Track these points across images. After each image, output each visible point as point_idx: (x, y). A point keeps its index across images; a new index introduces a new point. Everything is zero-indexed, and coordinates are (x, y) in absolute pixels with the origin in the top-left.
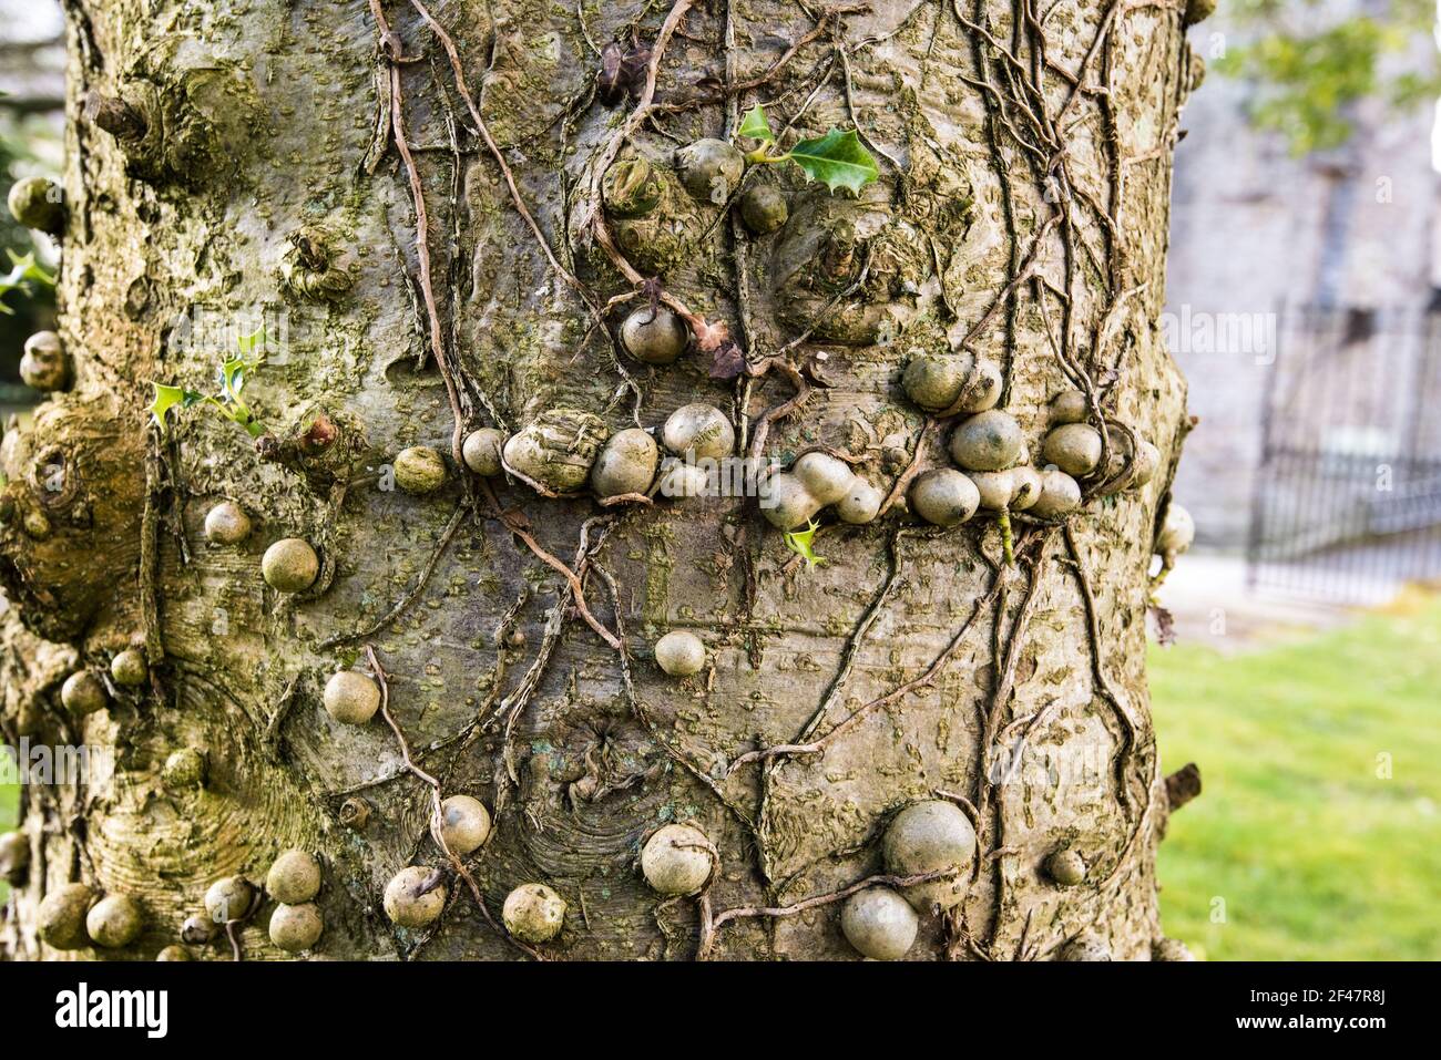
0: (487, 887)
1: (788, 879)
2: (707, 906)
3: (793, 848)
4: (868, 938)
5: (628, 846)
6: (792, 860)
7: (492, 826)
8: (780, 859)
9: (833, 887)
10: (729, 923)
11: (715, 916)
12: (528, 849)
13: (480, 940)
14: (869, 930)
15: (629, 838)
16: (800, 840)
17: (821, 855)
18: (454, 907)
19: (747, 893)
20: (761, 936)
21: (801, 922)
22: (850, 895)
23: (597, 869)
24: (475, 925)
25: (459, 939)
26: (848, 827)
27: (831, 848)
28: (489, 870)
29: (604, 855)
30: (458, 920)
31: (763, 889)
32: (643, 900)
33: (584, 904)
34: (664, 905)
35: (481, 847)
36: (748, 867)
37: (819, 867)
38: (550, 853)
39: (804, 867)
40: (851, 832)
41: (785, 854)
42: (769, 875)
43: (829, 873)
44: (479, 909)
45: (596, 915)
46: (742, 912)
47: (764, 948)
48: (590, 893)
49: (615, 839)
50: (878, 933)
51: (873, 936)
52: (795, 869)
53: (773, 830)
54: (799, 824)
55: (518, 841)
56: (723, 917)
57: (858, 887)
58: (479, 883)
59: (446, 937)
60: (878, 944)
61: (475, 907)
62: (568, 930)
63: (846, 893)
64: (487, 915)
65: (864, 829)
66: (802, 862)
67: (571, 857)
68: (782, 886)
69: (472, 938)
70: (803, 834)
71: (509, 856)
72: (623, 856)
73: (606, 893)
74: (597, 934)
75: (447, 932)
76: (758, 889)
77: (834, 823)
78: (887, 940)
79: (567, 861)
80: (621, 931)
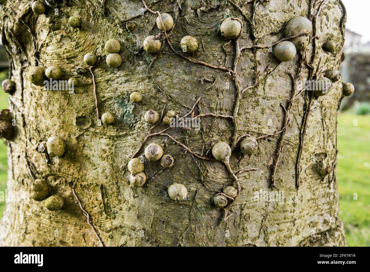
0: (173, 42)
1: (259, 39)
2: (238, 44)
3: (260, 30)
4: (284, 52)
5: (215, 26)
6: (260, 34)
7: (174, 23)
8: (257, 33)
9: (271, 43)
10: (244, 50)
11: (240, 48)
12: (185, 30)
13: (171, 58)
14: (285, 49)
15: (216, 24)
16: (262, 28)
17: (268, 33)
18: (163, 49)
19: (248, 42)
20: (252, 55)
21: (263, 52)
22: (277, 44)
23: (207, 33)
24: (170, 53)
25: (165, 58)
26: (275, 26)
27: (271, 32)
28: (173, 38)
29: (208, 29)
30: (164, 52)
31: (253, 41)
32: (219, 43)
33: (203, 43)
34: (226, 44)
35: (171, 30)
36: (248, 35)
37: (267, 37)
38: (192, 30)
39: (264, 36)
40: (276, 28)
41: (259, 31)
42: (255, 36)
43: (270, 38)
44: (171, 49)
45: (206, 47)
46: (247, 47)
47: (253, 58)
48: (204, 40)
49: (211, 24)
51: (286, 51)
52: (261, 36)
53: (256, 23)
54: (262, 23)
55: (182, 28)
56: (242, 48)
57: (278, 42)
58: (170, 41)
59: (160, 58)
60: (287, 53)
61: (170, 48)
62: (199, 51)
63: (275, 44)
64: (174, 49)
65: (279, 27)
66: (263, 35)
67: (199, 30)
68: (258, 41)
69: (169, 58)
70: (263, 26)
71: (179, 33)
72: (214, 29)
73: (209, 40)
74: (207, 53)
75: (161, 56)
76: (251, 41)
77: (271, 24)
78: (290, 52)
79: (197, 31)
80: (213, 52)
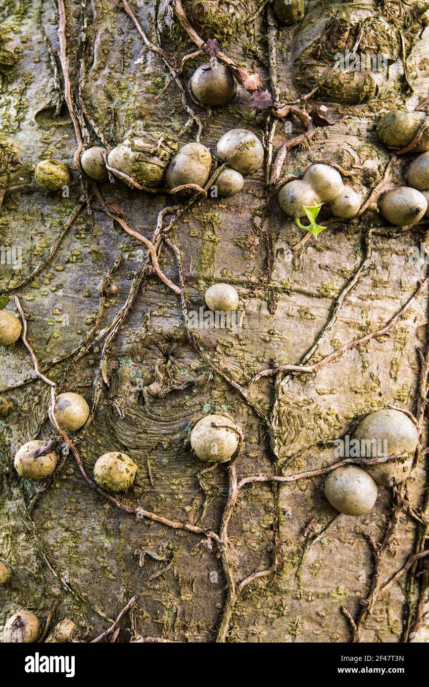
0: (85, 456)
1: (289, 458)
2: (234, 473)
3: (293, 437)
4: (344, 499)
5: (181, 429)
6: (292, 446)
7: (91, 414)
8: (284, 444)
9: (319, 466)
10: (248, 485)
11: (239, 480)
12: (114, 430)
13: (79, 492)
14: (345, 493)
15: (183, 424)
16: (298, 432)
17: (312, 443)
18: (63, 468)
19: (261, 466)
20: (270, 495)
21: (297, 488)
22: (331, 471)
23: (160, 444)
24: (76, 480)
25: (65, 491)
26: (330, 425)
27: (319, 439)
28: (87, 444)
29: (165, 435)
30: (65, 477)
31: (272, 463)
32: (190, 467)
33: (150, 468)
34: (205, 471)
35: (82, 428)
36: (262, 448)
37: (310, 451)
38: (128, 433)
39: (300, 451)
40: (332, 429)
41: (288, 441)
42: (277, 454)
43: (316, 456)
44: (79, 471)
45: (158, 476)
46: (258, 479)
47: (271, 504)
48: (154, 460)
49: (173, 424)
50: (352, 496)
51: (348, 498)
52: (294, 451)
53: (280, 424)
54: (298, 421)
55: (108, 425)
56: (245, 481)
57: (337, 466)
58: (80, 453)
59: (56, 488)
60: (351, 503)
61: (77, 469)
62: (138, 485)
63: (328, 469)
64: (84, 474)
65: (341, 428)
66: (299, 447)
67: (143, 435)
68: (285, 462)
69: (74, 490)
70: (300, 428)
71: (101, 435)
72: (178, 436)
73: (165, 461)
74: (158, 489)
75: (57, 485)
76: (269, 464)
77: (321, 422)
78: (358, 501)
79: (139, 438)
80: (174, 487)
